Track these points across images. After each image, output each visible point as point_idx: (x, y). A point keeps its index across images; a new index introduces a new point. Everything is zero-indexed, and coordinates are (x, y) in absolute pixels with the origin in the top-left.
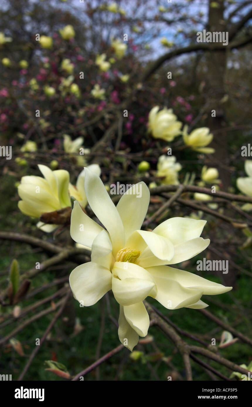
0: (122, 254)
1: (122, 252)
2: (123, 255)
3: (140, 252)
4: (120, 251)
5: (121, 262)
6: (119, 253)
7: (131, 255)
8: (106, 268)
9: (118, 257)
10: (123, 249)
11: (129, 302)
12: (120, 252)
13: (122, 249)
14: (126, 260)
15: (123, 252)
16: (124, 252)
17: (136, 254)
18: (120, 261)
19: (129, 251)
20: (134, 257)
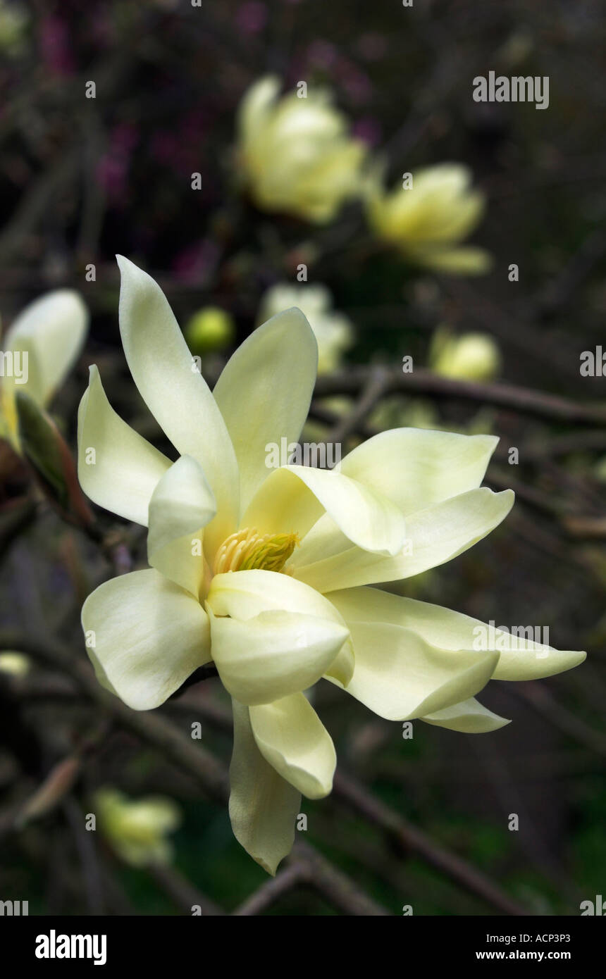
0: (235, 547)
1: (236, 541)
2: (239, 552)
3: (294, 536)
4: (231, 537)
5: (233, 571)
6: (227, 545)
7: (265, 551)
8: (189, 592)
9: (222, 557)
10: (237, 532)
11: (265, 692)
12: (230, 541)
13: (235, 535)
14: (250, 566)
15: (238, 543)
16: (243, 543)
17: (285, 545)
18: (231, 571)
19: (256, 539)
20: (277, 554)
